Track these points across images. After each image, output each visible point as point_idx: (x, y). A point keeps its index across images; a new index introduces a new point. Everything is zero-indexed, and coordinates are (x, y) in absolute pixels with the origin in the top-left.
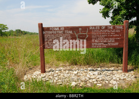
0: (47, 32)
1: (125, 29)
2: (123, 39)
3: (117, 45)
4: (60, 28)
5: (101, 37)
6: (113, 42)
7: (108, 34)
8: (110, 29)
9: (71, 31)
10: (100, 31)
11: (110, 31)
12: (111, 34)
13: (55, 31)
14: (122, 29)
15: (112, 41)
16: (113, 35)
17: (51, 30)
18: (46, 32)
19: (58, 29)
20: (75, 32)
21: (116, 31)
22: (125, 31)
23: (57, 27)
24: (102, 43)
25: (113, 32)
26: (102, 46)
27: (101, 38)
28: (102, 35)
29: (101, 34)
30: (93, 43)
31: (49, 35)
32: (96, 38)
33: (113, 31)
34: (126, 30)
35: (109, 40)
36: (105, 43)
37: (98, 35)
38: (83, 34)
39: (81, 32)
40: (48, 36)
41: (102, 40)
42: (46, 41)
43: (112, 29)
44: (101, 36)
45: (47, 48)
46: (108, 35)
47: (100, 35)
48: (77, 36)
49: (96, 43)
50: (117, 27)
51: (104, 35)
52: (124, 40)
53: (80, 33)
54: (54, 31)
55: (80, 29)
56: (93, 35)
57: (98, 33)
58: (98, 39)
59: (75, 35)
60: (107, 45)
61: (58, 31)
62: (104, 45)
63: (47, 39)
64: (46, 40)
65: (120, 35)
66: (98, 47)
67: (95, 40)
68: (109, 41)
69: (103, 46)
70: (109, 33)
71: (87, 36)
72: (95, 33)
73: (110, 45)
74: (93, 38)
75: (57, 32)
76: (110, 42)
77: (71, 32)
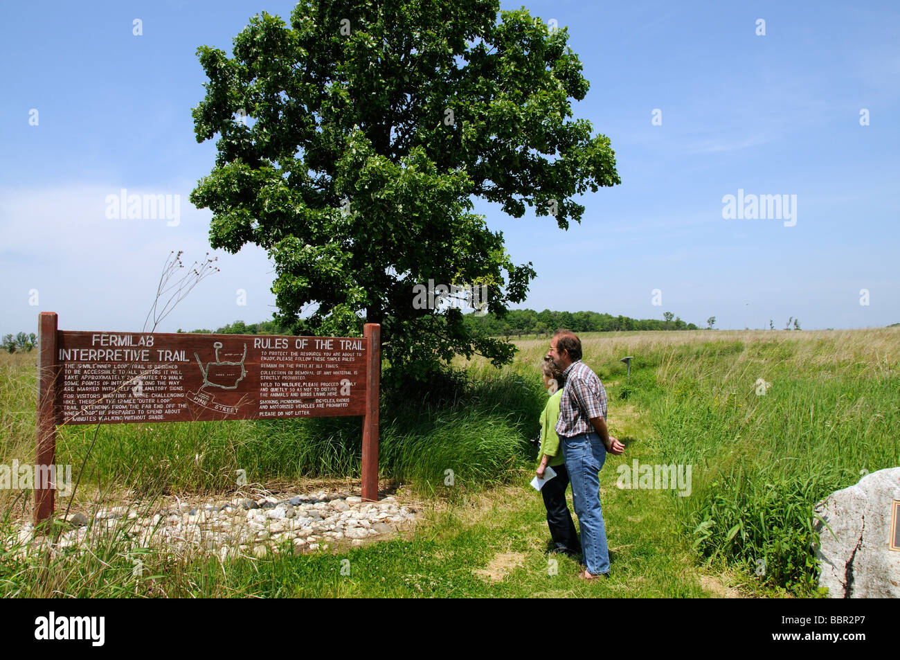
0: (78, 353)
1: (369, 353)
2: (364, 388)
3: (346, 405)
4: (136, 337)
5: (294, 378)
6: (333, 397)
7: (318, 366)
8: (324, 350)
9: (183, 353)
10: (289, 355)
11: (322, 356)
12: (324, 369)
13: (113, 347)
14: (359, 351)
15: (330, 394)
16: (332, 370)
17: (98, 343)
18: (75, 351)
19: (128, 341)
20: (196, 355)
21: (341, 357)
22: (369, 359)
23: (122, 335)
24: (294, 398)
25: (333, 359)
26: (295, 409)
27: (294, 381)
28: (295, 369)
29: (291, 366)
30: (264, 399)
31: (88, 366)
32: (273, 381)
33: (332, 356)
34: (373, 354)
35: (320, 387)
36: (305, 400)
37: (281, 369)
38: (229, 363)
39: (222, 357)
40: (82, 370)
41: (296, 388)
42: (70, 393)
43: (329, 351)
44: (294, 375)
45: (71, 423)
46: (315, 370)
47: (287, 369)
48: (205, 374)
49: (274, 398)
50: (345, 343)
51: (302, 369)
52: (369, 389)
53: (218, 363)
54: (109, 347)
55: (218, 346)
56: (264, 369)
57: (282, 362)
58: (283, 384)
59: (197, 368)
60: (312, 406)
61: (127, 351)
62: (303, 406)
63: (76, 384)
64: (68, 386)
65: (356, 373)
66: (282, 413)
67: (272, 390)
68: (320, 391)
69: (298, 410)
70: (319, 363)
71: (244, 374)
72: (272, 362)
73: (322, 406)
74: (264, 381)
75: (123, 353)
76: (323, 394)
77: (181, 356)
